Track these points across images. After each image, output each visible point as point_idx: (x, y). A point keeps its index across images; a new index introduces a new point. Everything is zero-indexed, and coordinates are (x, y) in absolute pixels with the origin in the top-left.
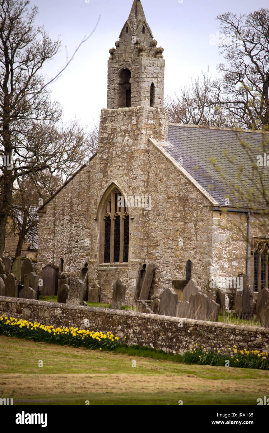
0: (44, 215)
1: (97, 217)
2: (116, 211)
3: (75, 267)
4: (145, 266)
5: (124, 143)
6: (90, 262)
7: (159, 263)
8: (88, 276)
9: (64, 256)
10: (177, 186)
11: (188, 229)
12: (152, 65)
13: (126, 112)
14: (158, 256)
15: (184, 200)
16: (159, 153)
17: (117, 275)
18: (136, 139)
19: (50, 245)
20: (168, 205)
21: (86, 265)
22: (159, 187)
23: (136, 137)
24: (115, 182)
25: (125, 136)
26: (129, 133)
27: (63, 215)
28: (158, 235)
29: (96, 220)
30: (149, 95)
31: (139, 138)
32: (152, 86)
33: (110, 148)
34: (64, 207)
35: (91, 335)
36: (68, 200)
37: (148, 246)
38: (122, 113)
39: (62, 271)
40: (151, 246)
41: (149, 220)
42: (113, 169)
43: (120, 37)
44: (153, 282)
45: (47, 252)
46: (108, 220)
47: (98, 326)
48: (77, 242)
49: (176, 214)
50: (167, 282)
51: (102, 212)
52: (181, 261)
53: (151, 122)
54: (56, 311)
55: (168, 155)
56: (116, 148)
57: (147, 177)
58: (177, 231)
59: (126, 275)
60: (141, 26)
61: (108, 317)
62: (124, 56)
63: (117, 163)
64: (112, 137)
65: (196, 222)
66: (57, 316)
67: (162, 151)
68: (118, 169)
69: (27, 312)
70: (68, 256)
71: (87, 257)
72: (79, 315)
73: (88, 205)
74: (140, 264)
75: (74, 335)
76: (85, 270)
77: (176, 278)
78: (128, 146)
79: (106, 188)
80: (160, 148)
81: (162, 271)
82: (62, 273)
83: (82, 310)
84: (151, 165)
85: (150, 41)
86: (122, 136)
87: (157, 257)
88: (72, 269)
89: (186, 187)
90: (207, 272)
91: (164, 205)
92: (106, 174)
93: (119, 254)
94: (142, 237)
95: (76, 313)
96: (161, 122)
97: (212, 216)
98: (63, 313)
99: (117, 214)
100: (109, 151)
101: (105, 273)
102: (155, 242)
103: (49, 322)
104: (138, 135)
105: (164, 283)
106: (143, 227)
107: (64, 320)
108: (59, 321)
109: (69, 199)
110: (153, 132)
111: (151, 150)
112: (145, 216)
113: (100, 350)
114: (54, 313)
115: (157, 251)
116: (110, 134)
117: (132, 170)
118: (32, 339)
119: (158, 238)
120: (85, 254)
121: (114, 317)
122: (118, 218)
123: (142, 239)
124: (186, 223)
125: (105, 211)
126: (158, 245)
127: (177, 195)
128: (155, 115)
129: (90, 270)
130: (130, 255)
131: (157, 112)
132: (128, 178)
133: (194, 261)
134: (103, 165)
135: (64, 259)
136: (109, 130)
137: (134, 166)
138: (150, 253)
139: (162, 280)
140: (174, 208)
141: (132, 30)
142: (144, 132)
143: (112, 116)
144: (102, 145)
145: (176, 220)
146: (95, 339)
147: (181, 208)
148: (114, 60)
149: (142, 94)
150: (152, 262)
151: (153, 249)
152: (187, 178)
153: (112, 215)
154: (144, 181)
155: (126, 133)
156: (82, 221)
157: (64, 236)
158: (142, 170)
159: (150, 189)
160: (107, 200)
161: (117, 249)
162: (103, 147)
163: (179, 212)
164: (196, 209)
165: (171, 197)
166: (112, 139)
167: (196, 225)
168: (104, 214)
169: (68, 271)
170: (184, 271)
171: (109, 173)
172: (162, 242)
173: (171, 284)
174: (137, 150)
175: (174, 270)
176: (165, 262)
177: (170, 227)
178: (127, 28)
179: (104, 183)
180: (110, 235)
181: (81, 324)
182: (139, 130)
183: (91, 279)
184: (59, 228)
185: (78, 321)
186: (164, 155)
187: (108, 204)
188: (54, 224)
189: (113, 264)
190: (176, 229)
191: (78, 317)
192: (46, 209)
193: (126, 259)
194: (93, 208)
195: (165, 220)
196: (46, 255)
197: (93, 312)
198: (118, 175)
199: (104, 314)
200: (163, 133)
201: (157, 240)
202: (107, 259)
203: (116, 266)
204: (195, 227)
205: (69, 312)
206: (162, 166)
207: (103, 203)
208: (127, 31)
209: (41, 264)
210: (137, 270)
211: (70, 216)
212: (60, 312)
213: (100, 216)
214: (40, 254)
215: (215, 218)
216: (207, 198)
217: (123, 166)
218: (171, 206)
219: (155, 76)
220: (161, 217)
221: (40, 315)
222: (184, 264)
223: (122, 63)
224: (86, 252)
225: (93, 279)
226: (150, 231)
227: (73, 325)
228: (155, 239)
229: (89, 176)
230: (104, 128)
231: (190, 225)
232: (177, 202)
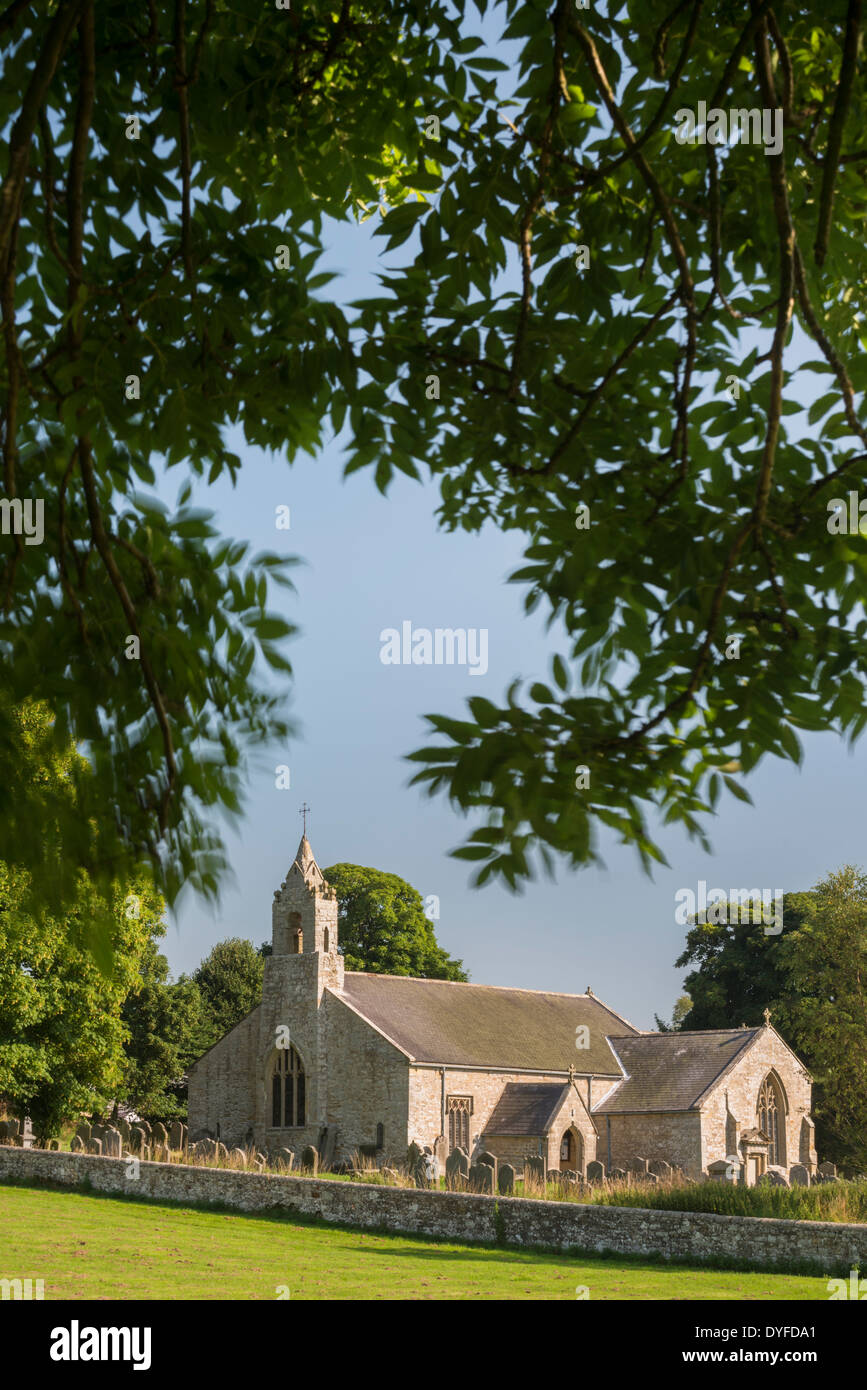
1: (264, 1076)
2: (287, 1069)
3: (236, 1132)
4: (325, 1129)
5: (295, 993)
6: (255, 1127)
7: (343, 1126)
8: (254, 1142)
9: (220, 1120)
10: (363, 1039)
11: (379, 1087)
12: (326, 908)
13: (296, 959)
14: (341, 1118)
15: (371, 1055)
16: (338, 1003)
17: (291, 1141)
19: (203, 1107)
20: (352, 1061)
21: (251, 1129)
23: (310, 986)
25: (297, 985)
26: (301, 982)
27: (218, 1073)
29: (262, 1079)
30: (324, 940)
32: (327, 930)
33: (278, 998)
34: (220, 1065)
36: (225, 1057)
37: (328, 1108)
38: (291, 960)
39: (220, 1135)
40: (332, 1107)
41: (328, 1078)
42: (282, 1021)
43: (287, 878)
44: (336, 1148)
45: (199, 1116)
46: (276, 1080)
48: (236, 1103)
49: (363, 1071)
51: (270, 1071)
52: (371, 1123)
53: (326, 969)
55: (349, 1005)
56: (285, 998)
57: (324, 1030)
59: (303, 1141)
62: (292, 899)
63: (287, 1015)
64: (279, 986)
65: (389, 1079)
67: (343, 1000)
68: (290, 1022)
70: (225, 1120)
71: (249, 1121)
73: (249, 1063)
74: (320, 1128)
76: (251, 1136)
77: (365, 1142)
78: (301, 995)
80: (340, 997)
81: (345, 1135)
84: (328, 1016)
86: (292, 985)
87: (339, 1119)
89: (374, 1040)
91: (347, 1061)
93: (292, 1117)
94: (320, 1098)
96: (337, 969)
97: (407, 1072)
99: (289, 1072)
100: (276, 1002)
101: (275, 1139)
102: (336, 1102)
104: (314, 983)
106: (322, 1086)
110: (329, 980)
112: (323, 1074)
115: (340, 1113)
116: (278, 983)
117: (307, 1023)
119: (341, 1098)
120: (246, 1117)
122: (289, 1079)
123: (321, 1100)
124: (374, 1081)
125: (273, 1070)
126: (341, 1106)
127: (363, 1049)
128: (331, 961)
129: (256, 1135)
130: (307, 1118)
131: (333, 958)
132: (302, 1032)
133: (385, 1124)
134: (269, 1018)
135: (220, 1124)
136: (276, 979)
137: (308, 1018)
138: (331, 1116)
140: (359, 1064)
141: (302, 871)
142: (319, 980)
143: (279, 964)
145: (362, 1077)
147: (368, 1064)
148: (281, 904)
149: (317, 939)
150: (334, 1125)
151: (334, 1111)
152: (375, 1031)
153: (283, 1074)
156: (242, 1081)
157: (220, 1097)
158: (319, 1022)
159: (329, 1043)
161: (289, 1112)
162: (269, 998)
163: (364, 1067)
164: (387, 1065)
165: (355, 1052)
168: (272, 1072)
169: (226, 1136)
170: (374, 1134)
172: (345, 1102)
173: (358, 1149)
175: (362, 1133)
176: (350, 1124)
177: (355, 1085)
179: (270, 1038)
180: (280, 1095)
182: (315, 978)
183: (257, 1146)
184: (213, 1089)
187: (277, 1061)
188: (207, 1084)
189: (285, 1128)
190: (363, 1088)
192: (197, 1068)
193: (302, 1121)
194: (257, 1067)
195: (349, 1077)
200: (339, 981)
201: (339, 1101)
202: (276, 1122)
203: (290, 1130)
204: (388, 1084)
206: (342, 1017)
207: (271, 1060)
208: (296, 873)
209: (193, 1129)
210: (318, 1133)
213: (267, 1076)
214: (191, 1117)
215: (411, 1075)
216: (402, 1053)
218: (356, 1062)
219: (329, 919)
220: (343, 1074)
222: (375, 1127)
223: (290, 906)
224: (248, 1115)
225: (261, 1146)
226: (330, 1091)
230: (269, 977)
231: (381, 1082)
232: (363, 1057)
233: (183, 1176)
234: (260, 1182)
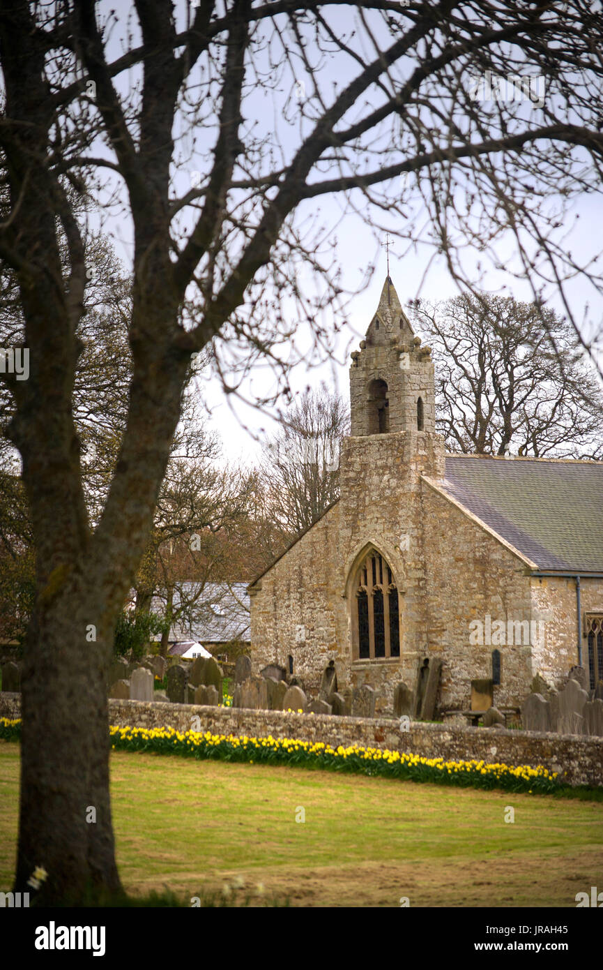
0: (259, 593)
1: (346, 593)
2: (375, 583)
3: (313, 666)
4: (427, 661)
5: (382, 485)
6: (339, 659)
7: (448, 655)
8: (336, 679)
9: (293, 651)
10: (470, 542)
11: (492, 604)
12: (418, 372)
13: (382, 440)
14: (445, 646)
15: (482, 563)
16: (438, 497)
17: (383, 676)
18: (401, 478)
19: (270, 636)
20: (457, 572)
21: (332, 663)
22: (441, 545)
23: (402, 475)
24: (373, 541)
25: (383, 474)
26: (390, 470)
27: (289, 592)
28: (444, 615)
29: (345, 597)
30: (416, 414)
31: (407, 476)
32: (420, 402)
33: (360, 492)
34: (290, 580)
35: (511, 772)
36: (296, 571)
37: (429, 632)
38: (376, 442)
39: (292, 672)
40: (434, 632)
41: (427, 593)
42: (366, 522)
43: (367, 335)
44: (440, 684)
45: (267, 647)
46: (362, 598)
47: (516, 757)
48: (313, 630)
49: (471, 584)
50: (463, 683)
51: (354, 585)
52: (483, 652)
53: (422, 452)
54: (442, 737)
55: (451, 499)
56: (370, 492)
57: (420, 532)
58: (474, 608)
59: (398, 676)
60: (397, 320)
61: (532, 744)
62: (374, 362)
63: (373, 513)
64: (362, 476)
65: (505, 594)
66: (443, 744)
67: (443, 493)
68: (376, 522)
69: (394, 739)
70: (300, 651)
71: (329, 652)
72: (483, 741)
73: (326, 576)
74: (419, 659)
75: (484, 771)
76: (330, 669)
77: (477, 677)
78: (389, 488)
79: (359, 550)
80: (439, 489)
81: (452, 668)
82: (292, 677)
83: (487, 734)
84: (425, 513)
85: (411, 338)
86: (378, 474)
87: (443, 647)
88: (307, 670)
89: (484, 544)
90: (526, 666)
91: (451, 571)
92: (357, 530)
93: (383, 646)
94: (419, 619)
95: (477, 738)
96: (435, 452)
97: (530, 584)
98: (454, 739)
99: (377, 587)
100: (358, 497)
101: (362, 674)
102: (439, 625)
103: (432, 753)
104: (405, 471)
105: (456, 684)
106: (420, 604)
107: (457, 749)
108: (449, 751)
109: (296, 568)
110: (426, 467)
111: (424, 493)
112: (422, 589)
113: (531, 794)
114: (440, 739)
115: (444, 638)
116: (359, 473)
117: (398, 523)
118: (410, 779)
119: (444, 619)
120: (326, 648)
121: (543, 744)
122: (378, 594)
123: (419, 622)
124: (487, 597)
125: (357, 584)
126: (444, 630)
127: (471, 556)
128: (427, 442)
129: (339, 670)
130: (403, 646)
131: (429, 438)
132: (392, 535)
133: (503, 651)
134: (350, 518)
135: (293, 656)
136: (357, 467)
137: (400, 517)
138: (431, 642)
139: (453, 680)
140: (466, 575)
141: (385, 324)
142: (413, 467)
143: (361, 447)
144: (347, 489)
145: (471, 592)
146: (520, 777)
147: (478, 575)
148: (360, 368)
149: (407, 414)
150: (437, 655)
151: (437, 636)
152: (485, 531)
153: (369, 589)
154: (417, 538)
155: (386, 470)
156: (319, 600)
157: (291, 623)
158: (414, 522)
159: (427, 549)
160: (360, 567)
161: (380, 639)
162: (349, 492)
163: (475, 579)
164: (502, 575)
165: (461, 560)
166: (364, 479)
167: (504, 599)
168: (357, 587)
169: (301, 672)
170: (488, 665)
171: (362, 529)
172: (450, 625)
173: (470, 685)
174: (405, 494)
175: (473, 664)
176: (457, 654)
177: (462, 603)
178: (378, 322)
179: (353, 543)
180: (367, 617)
181: (486, 755)
182: (406, 464)
183: (341, 684)
184: (283, 612)
185: (480, 750)
186: (446, 499)
187: (362, 573)
188: (275, 606)
189: (375, 659)
190: (473, 605)
191: (481, 744)
192: (261, 585)
193: (396, 651)
194: (338, 581)
195: (454, 592)
196: (265, 651)
197: (507, 736)
198: (376, 530)
199: (526, 739)
200: (438, 468)
201: (443, 623)
202: (364, 652)
203: (381, 662)
204: (503, 601)
205: (464, 738)
206: (444, 514)
207: (354, 573)
208: (378, 327)
209: (258, 664)
210: (416, 667)
211: (300, 593)
212: (449, 738)
213: (350, 591)
214: (255, 649)
215: (534, 588)
216: (520, 559)
217: (383, 517)
218: (462, 573)
219: (422, 387)
220: (447, 589)
221: (414, 743)
222: (489, 656)
223: (372, 371)
224: (328, 644)
225: (345, 684)
226: (431, 610)
227: (472, 756)
228: (439, 621)
229: (326, 534)
230: (349, 465)
231: (494, 599)
232: (471, 566)
233: (225, 721)
234: (314, 725)
